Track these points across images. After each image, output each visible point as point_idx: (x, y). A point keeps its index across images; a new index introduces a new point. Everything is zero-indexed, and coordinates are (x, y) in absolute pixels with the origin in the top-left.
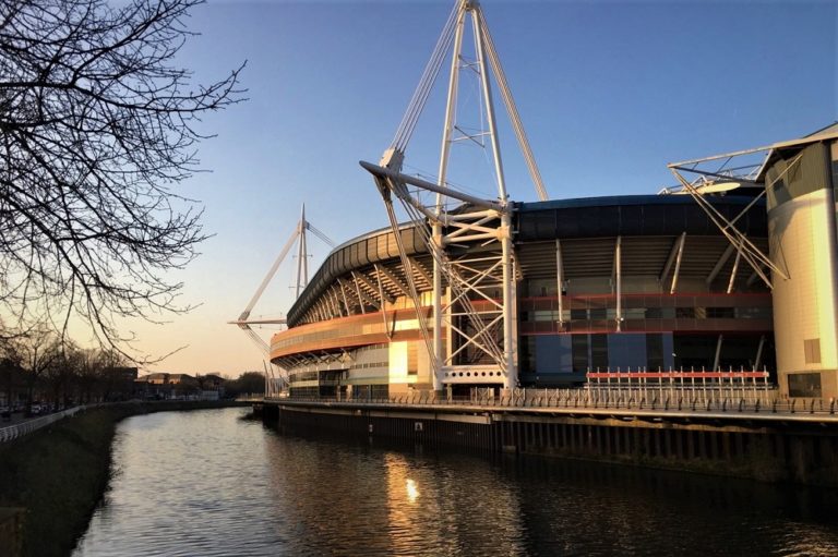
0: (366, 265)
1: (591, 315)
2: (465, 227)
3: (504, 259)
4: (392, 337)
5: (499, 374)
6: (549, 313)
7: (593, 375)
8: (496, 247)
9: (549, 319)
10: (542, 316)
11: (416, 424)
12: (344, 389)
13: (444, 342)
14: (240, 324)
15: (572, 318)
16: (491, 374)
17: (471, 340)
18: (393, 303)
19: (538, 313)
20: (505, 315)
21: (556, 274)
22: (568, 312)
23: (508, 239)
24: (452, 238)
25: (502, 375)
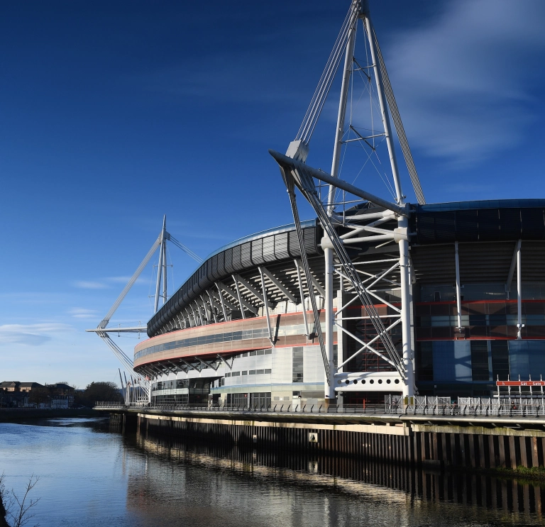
0: (250, 268)
1: (490, 320)
2: (358, 229)
3: (401, 261)
4: (274, 343)
5: (397, 381)
6: (446, 318)
7: (503, 384)
8: (391, 249)
9: (447, 324)
10: (439, 321)
11: (310, 435)
12: (216, 397)
13: (335, 347)
14: (98, 332)
15: (470, 324)
16: (389, 382)
17: (366, 345)
18: (273, 308)
19: (434, 318)
20: (403, 319)
21: (455, 278)
22: (467, 317)
23: (405, 241)
24: (346, 239)
25: (401, 382)
